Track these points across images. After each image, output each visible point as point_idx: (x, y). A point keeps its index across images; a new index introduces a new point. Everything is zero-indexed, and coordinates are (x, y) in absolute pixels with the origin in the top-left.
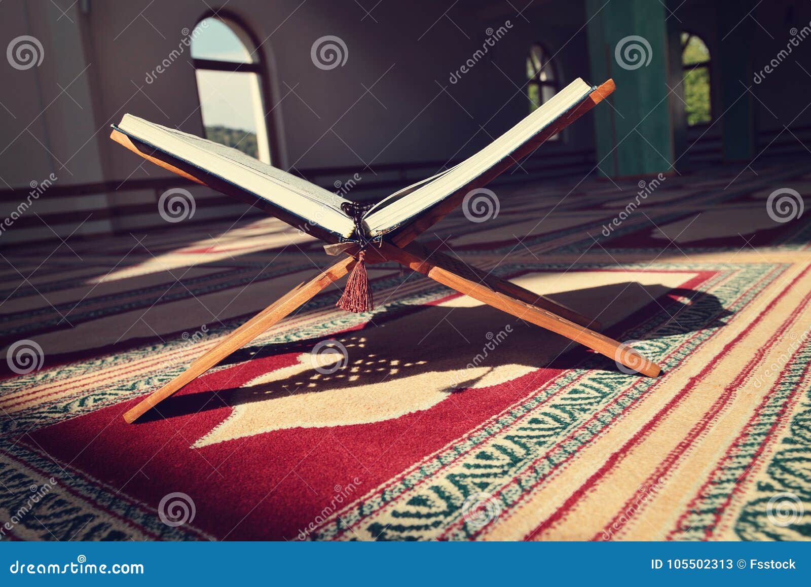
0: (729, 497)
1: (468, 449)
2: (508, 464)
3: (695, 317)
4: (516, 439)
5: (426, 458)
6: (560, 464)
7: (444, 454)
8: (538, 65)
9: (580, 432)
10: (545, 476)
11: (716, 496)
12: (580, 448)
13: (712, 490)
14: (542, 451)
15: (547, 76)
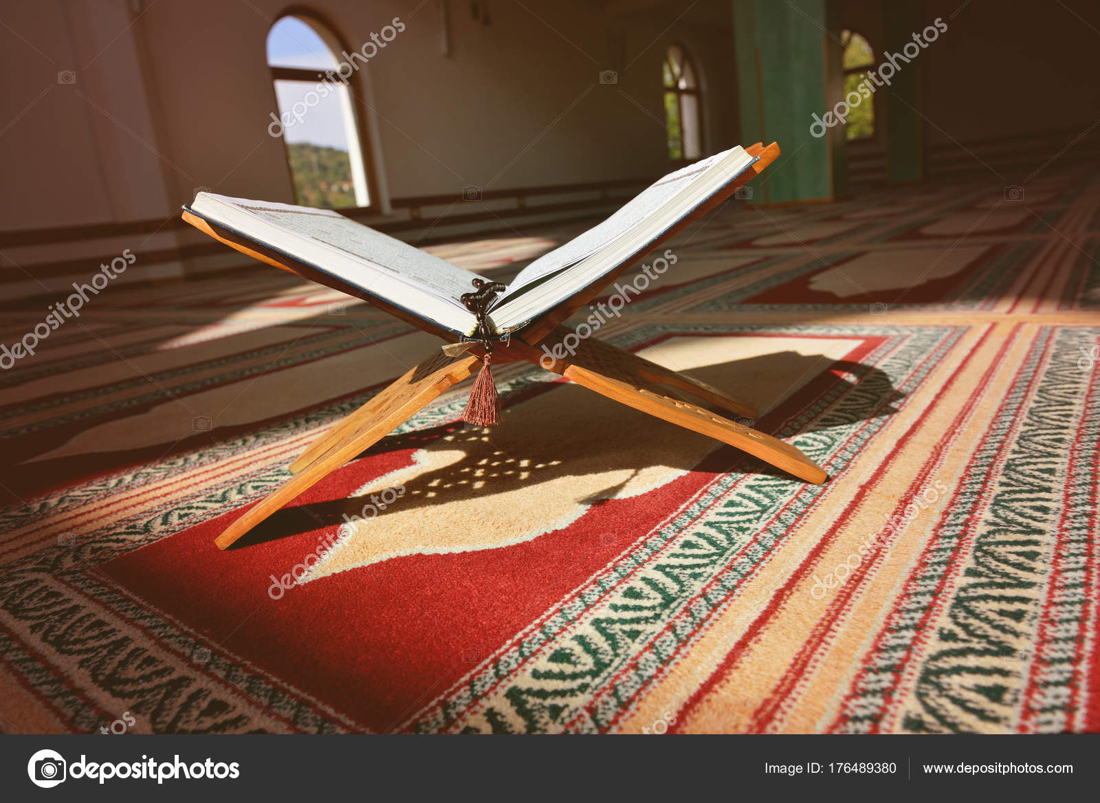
0: (908, 648)
1: (614, 584)
2: (660, 605)
3: (863, 401)
4: (668, 570)
5: (567, 597)
6: (719, 604)
7: (587, 591)
8: (677, 69)
9: (740, 560)
10: (703, 621)
11: (894, 648)
12: (740, 582)
13: (891, 640)
14: (698, 586)
15: (686, 82)
